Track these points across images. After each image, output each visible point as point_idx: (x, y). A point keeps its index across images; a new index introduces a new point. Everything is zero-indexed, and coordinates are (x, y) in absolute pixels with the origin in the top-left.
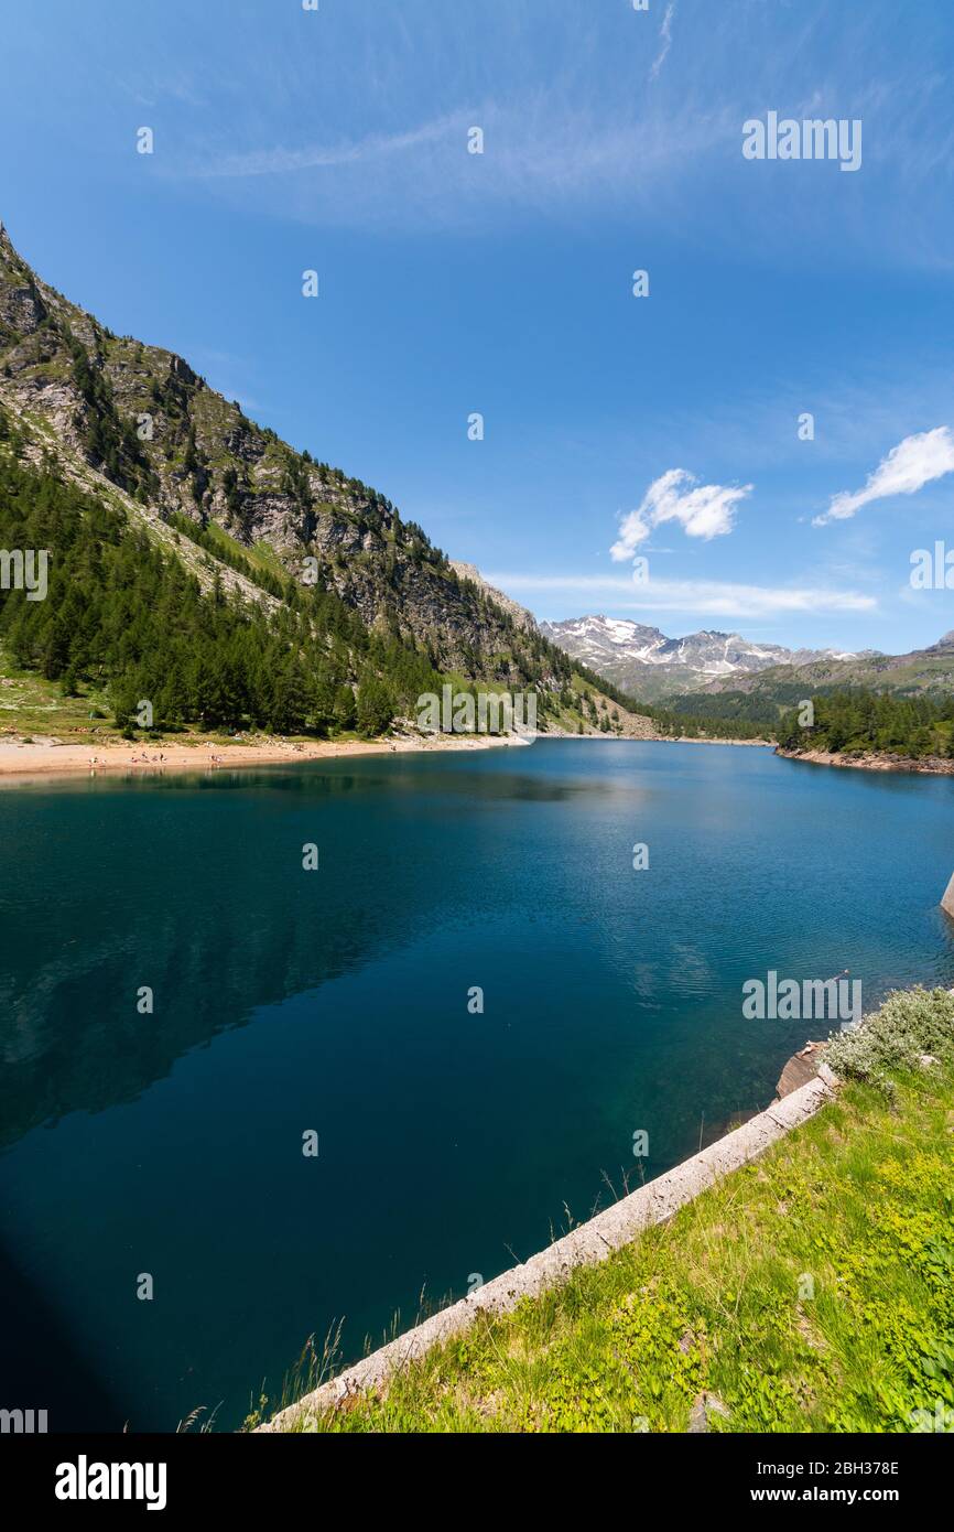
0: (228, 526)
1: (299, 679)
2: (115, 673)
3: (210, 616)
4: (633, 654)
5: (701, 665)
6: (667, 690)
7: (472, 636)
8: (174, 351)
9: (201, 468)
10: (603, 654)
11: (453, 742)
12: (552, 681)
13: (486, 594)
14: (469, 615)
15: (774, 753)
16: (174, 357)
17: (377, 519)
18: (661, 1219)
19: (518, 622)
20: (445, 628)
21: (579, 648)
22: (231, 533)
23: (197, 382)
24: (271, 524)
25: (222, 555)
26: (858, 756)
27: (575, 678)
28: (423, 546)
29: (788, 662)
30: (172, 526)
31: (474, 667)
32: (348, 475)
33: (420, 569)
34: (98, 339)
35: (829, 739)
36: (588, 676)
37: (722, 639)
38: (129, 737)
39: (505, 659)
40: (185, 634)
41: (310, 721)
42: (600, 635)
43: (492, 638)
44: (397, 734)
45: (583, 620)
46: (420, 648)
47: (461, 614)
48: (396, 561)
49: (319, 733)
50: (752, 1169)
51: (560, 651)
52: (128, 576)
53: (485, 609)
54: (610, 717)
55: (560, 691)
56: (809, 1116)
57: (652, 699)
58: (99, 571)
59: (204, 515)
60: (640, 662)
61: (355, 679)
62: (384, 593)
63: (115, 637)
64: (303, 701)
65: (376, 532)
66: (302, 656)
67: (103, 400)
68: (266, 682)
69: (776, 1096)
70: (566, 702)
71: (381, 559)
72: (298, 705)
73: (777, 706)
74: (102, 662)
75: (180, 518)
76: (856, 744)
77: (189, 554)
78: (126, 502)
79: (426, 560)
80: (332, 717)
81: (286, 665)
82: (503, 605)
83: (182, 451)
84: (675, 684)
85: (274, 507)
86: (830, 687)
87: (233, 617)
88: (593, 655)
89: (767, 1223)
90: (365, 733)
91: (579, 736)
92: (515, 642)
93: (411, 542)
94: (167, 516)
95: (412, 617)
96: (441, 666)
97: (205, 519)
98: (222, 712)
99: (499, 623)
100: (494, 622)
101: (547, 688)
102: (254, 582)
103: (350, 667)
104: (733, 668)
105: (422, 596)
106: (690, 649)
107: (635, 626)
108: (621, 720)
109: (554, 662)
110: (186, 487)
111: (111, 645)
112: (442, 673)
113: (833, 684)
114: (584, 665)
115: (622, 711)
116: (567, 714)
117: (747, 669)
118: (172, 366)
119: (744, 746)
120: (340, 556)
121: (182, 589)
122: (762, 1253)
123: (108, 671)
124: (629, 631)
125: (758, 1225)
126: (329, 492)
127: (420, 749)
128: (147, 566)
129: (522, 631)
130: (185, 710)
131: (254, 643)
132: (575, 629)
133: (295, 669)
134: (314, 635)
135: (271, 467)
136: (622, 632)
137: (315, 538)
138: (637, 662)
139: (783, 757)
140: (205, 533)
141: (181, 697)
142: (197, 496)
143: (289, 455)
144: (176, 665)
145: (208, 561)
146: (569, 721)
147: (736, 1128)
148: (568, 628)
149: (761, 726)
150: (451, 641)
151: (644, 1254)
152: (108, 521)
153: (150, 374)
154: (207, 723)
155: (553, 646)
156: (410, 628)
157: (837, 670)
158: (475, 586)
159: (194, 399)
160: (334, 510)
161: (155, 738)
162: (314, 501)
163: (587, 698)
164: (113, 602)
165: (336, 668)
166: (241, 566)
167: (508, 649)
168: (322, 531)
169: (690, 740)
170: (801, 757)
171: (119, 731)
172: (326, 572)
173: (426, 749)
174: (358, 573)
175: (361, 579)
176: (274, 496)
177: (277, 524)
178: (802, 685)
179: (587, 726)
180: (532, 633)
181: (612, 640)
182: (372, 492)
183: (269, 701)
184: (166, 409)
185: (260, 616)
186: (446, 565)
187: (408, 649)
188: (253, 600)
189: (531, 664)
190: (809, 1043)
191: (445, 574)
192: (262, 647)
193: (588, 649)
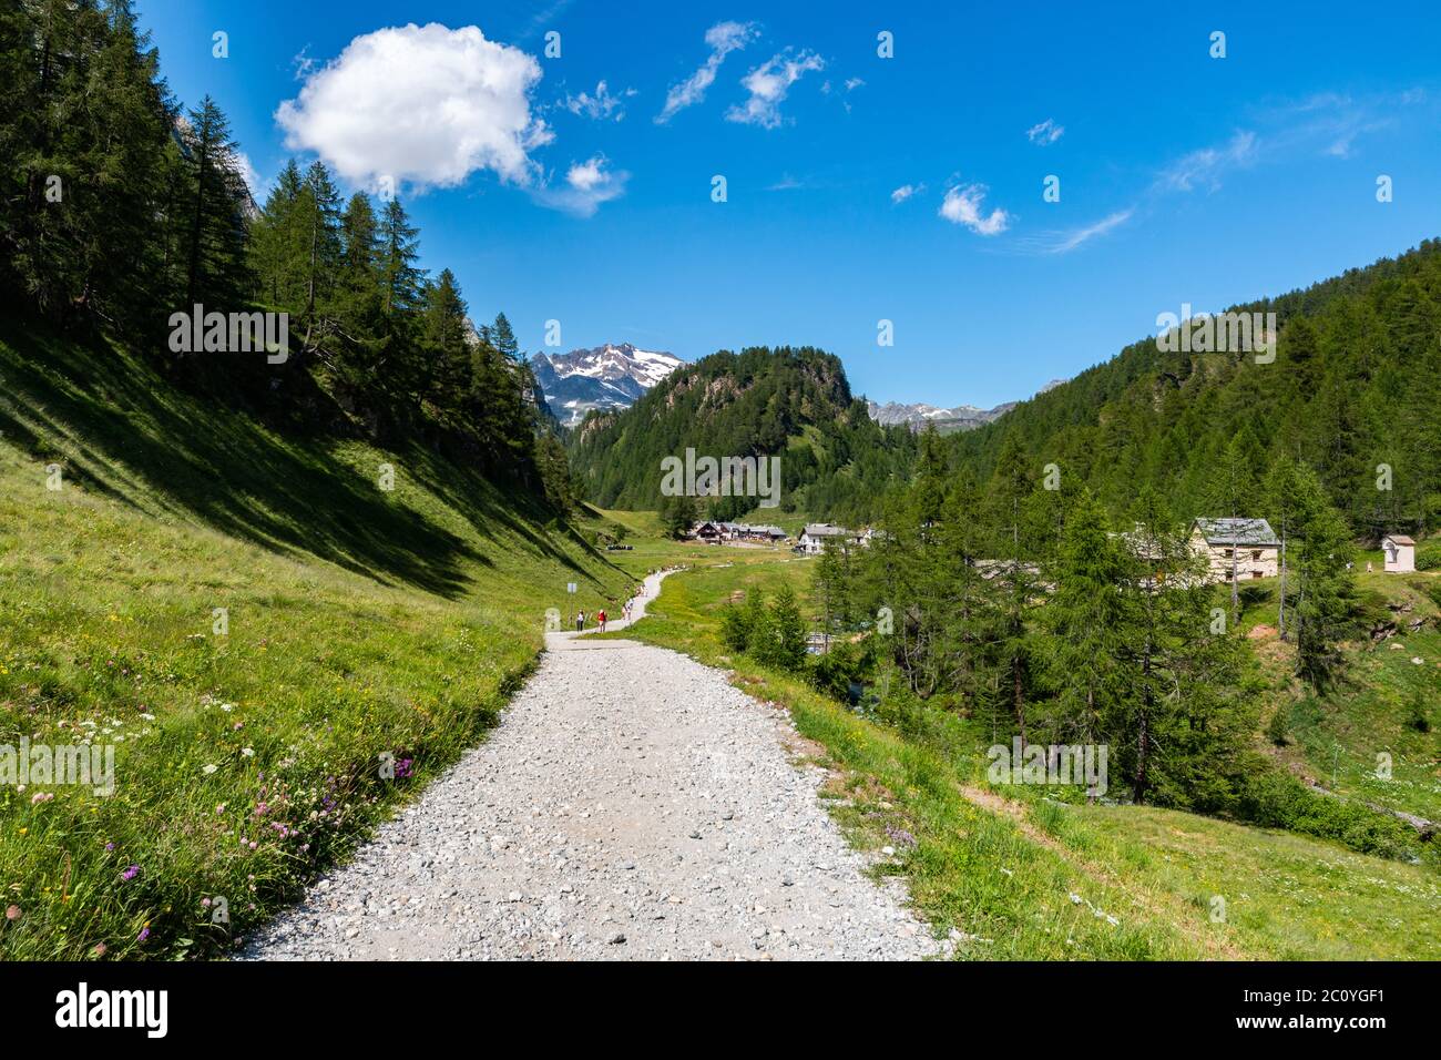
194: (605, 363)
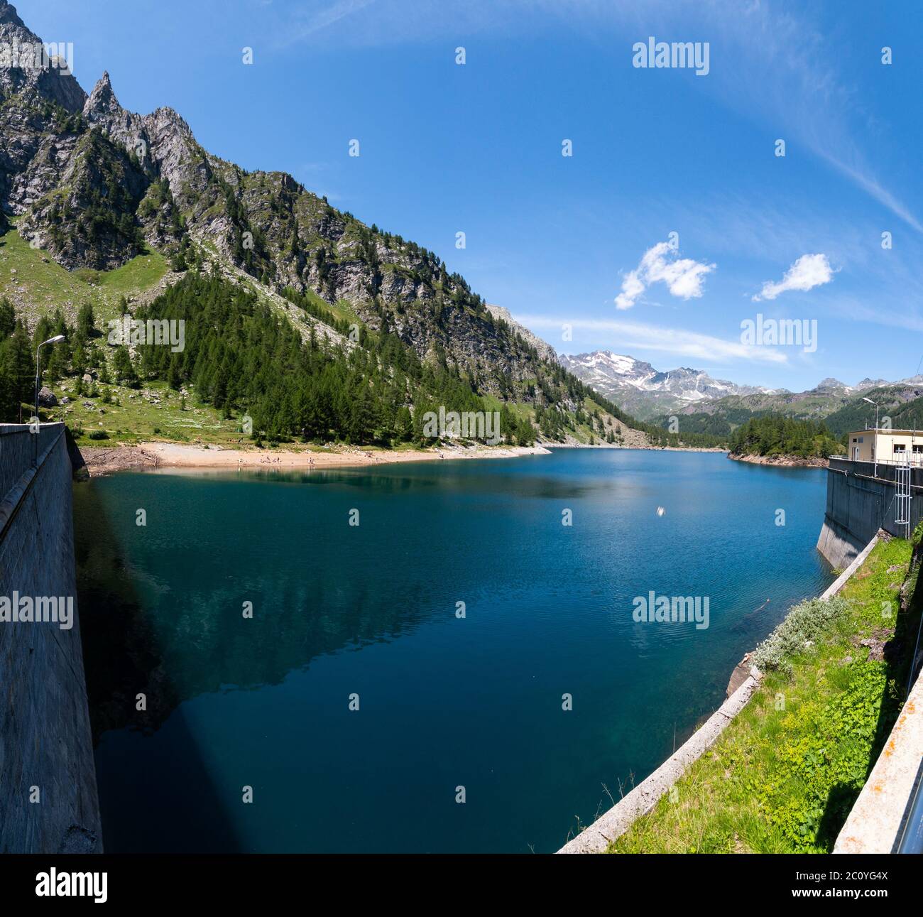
0: (320, 291)
1: (369, 402)
2: (251, 402)
3: (308, 358)
4: (632, 382)
5: (681, 393)
6: (656, 411)
7: (504, 365)
8: (283, 171)
9: (302, 251)
10: (609, 382)
11: (489, 452)
12: (569, 402)
13: (516, 331)
14: (502, 349)
15: (728, 457)
16: (284, 175)
17: (428, 272)
18: (646, 810)
19: (542, 355)
20: (483, 359)
21: (590, 377)
22: (322, 295)
23: (299, 189)
24: (349, 285)
25: (316, 313)
26: (776, 458)
27: (588, 400)
28: (465, 292)
29: (735, 394)
30: (284, 297)
31: (506, 390)
32: (406, 240)
33: (462, 312)
34: (239, 178)
35: (760, 447)
36: (597, 399)
37: (694, 375)
38: (259, 445)
39: (531, 384)
40: (292, 373)
41: (377, 434)
42: (607, 367)
43: (521, 367)
44: (444, 444)
45: (593, 354)
46: (463, 375)
47: (496, 348)
48: (443, 305)
49: (384, 444)
50: (709, 754)
51: (576, 379)
52: (258, 336)
53: (515, 344)
54: (614, 431)
55: (575, 410)
56: (745, 704)
57: (646, 418)
58: (242, 335)
59: (304, 285)
60: (637, 389)
61: (411, 402)
62: (434, 332)
63: (251, 378)
64: (372, 419)
65: (428, 283)
66: (371, 384)
67: (243, 220)
68: (346, 405)
69: (726, 697)
70: (580, 419)
71: (431, 304)
72: (368, 421)
73: (730, 424)
74: (244, 396)
75: (289, 290)
76: (775, 450)
77: (294, 314)
78: (257, 286)
79: (468, 305)
80: (394, 431)
81: (360, 392)
82: (530, 340)
83: (289, 242)
84: (662, 406)
85: (351, 272)
86: (761, 412)
87: (323, 358)
88: (602, 383)
89: (718, 788)
90: (419, 443)
91: (591, 446)
92: (539, 370)
93: (455, 290)
94: (281, 291)
95: (456, 351)
96: (480, 390)
97: (305, 288)
98: (316, 428)
99: (527, 355)
100: (523, 355)
101: (565, 408)
102: (337, 330)
103: (408, 392)
104: (702, 396)
105: (464, 333)
106: (673, 381)
107: (634, 361)
108: (622, 434)
109: (571, 387)
110: (292, 268)
111: (249, 384)
112: (480, 395)
113: (763, 410)
114: (595, 390)
115: (623, 427)
116: (581, 429)
117: (711, 397)
118: (283, 182)
119: (709, 452)
120: (399, 304)
121: (290, 341)
122: (714, 811)
123: (247, 401)
124: (629, 365)
125: (712, 791)
126: (391, 254)
127: (463, 457)
128: (269, 327)
129: (545, 362)
130: (292, 427)
131: (337, 376)
132: (587, 361)
133: (366, 395)
134: (380, 368)
135: (348, 242)
136: (624, 365)
137: (381, 292)
138: (635, 389)
139: (733, 460)
140: (304, 299)
141: (290, 417)
142: (299, 273)
143: (361, 230)
144: (286, 396)
145: (307, 318)
146: (583, 435)
147: (699, 728)
148: (582, 360)
149: (719, 438)
150: (487, 370)
151: (634, 840)
152: (247, 300)
153: (269, 192)
154: (306, 436)
155: (570, 374)
156: (455, 359)
157: (765, 401)
158: (507, 325)
159: (297, 201)
160: (395, 268)
161: (274, 446)
162: (380, 263)
163: (596, 416)
164: (249, 355)
165: (397, 393)
166: (328, 319)
167: (534, 376)
168: (386, 286)
169: (672, 449)
170: (744, 459)
171: (253, 442)
172: (389, 318)
173: (468, 457)
174: (413, 317)
175: (415, 322)
176: (351, 263)
177: (353, 284)
178: (745, 410)
179: (597, 439)
180: (553, 364)
181: (616, 371)
182: (424, 251)
183: (348, 419)
184: (279, 214)
185: (341, 355)
186: (483, 309)
187: (453, 377)
188: (337, 344)
189: (552, 389)
190: (746, 654)
191: (483, 316)
192: (343, 379)
193: (598, 378)
194: (597, 360)
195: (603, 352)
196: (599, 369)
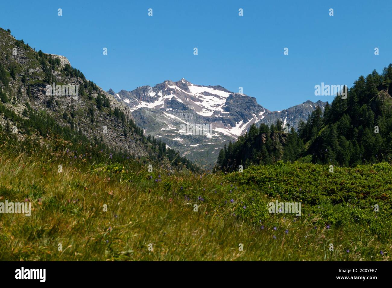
4: (225, 131)
42: (182, 107)
45: (161, 87)
60: (234, 142)
88: (178, 135)
107: (227, 95)
124: (217, 101)
132: (150, 100)
138: (231, 142)
181: (199, 113)
193: (171, 127)
195: (177, 84)
196: (171, 112)
